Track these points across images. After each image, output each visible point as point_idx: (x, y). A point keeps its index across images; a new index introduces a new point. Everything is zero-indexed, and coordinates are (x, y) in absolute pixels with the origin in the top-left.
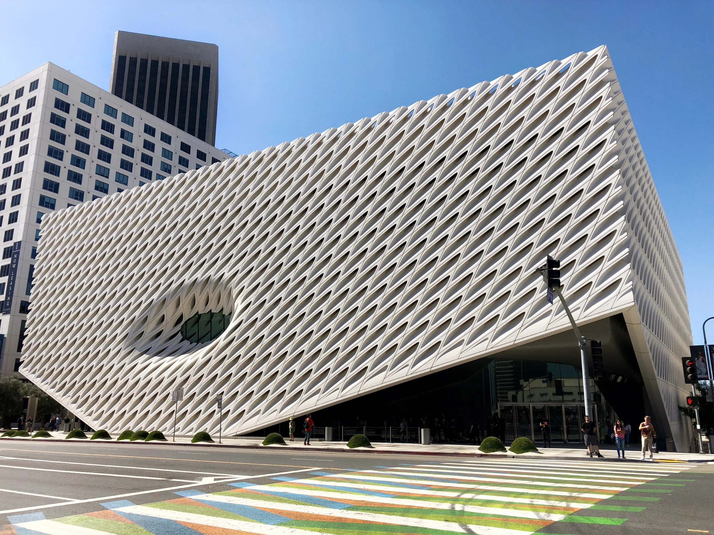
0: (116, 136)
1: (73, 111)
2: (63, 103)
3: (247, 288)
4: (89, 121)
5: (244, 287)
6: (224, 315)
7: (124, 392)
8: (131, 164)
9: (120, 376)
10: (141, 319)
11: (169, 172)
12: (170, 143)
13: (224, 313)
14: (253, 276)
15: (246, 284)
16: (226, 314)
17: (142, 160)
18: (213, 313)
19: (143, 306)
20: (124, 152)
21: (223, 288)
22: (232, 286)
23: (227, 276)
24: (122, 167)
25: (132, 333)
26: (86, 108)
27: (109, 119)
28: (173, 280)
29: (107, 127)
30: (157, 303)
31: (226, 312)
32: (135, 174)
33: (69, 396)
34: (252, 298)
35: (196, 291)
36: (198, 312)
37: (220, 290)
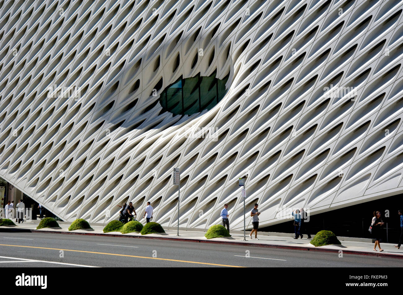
3: (253, 42)
5: (249, 40)
6: (217, 80)
7: (94, 173)
9: (88, 155)
10: (110, 85)
13: (217, 77)
14: (262, 26)
15: (252, 37)
16: (221, 78)
18: (202, 77)
19: (112, 69)
21: (219, 43)
22: (232, 40)
23: (224, 27)
25: (99, 102)
28: (149, 35)
30: (130, 66)
31: (220, 76)
33: (26, 178)
34: (262, 54)
35: (181, 48)
36: (182, 76)
37: (214, 46)
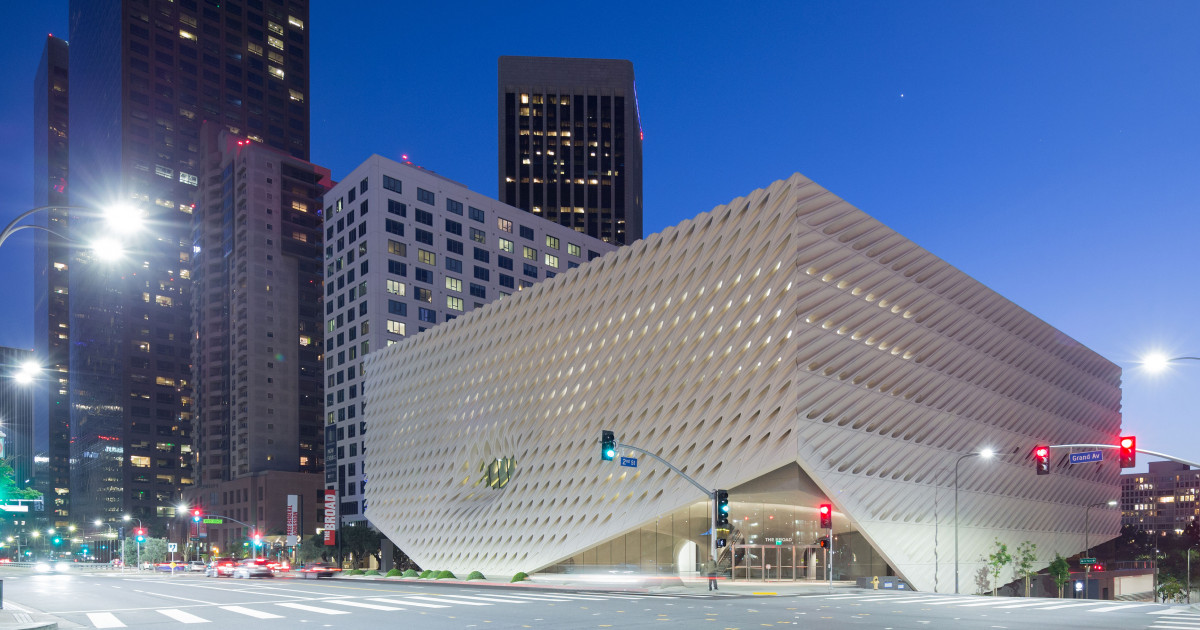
0: (464, 238)
1: (411, 213)
2: (398, 204)
4: (430, 223)
8: (487, 271)
11: (535, 275)
12: (532, 239)
17: (500, 265)
20: (476, 257)
24: (476, 276)
26: (425, 207)
27: (454, 217)
29: (454, 227)
32: (492, 284)
